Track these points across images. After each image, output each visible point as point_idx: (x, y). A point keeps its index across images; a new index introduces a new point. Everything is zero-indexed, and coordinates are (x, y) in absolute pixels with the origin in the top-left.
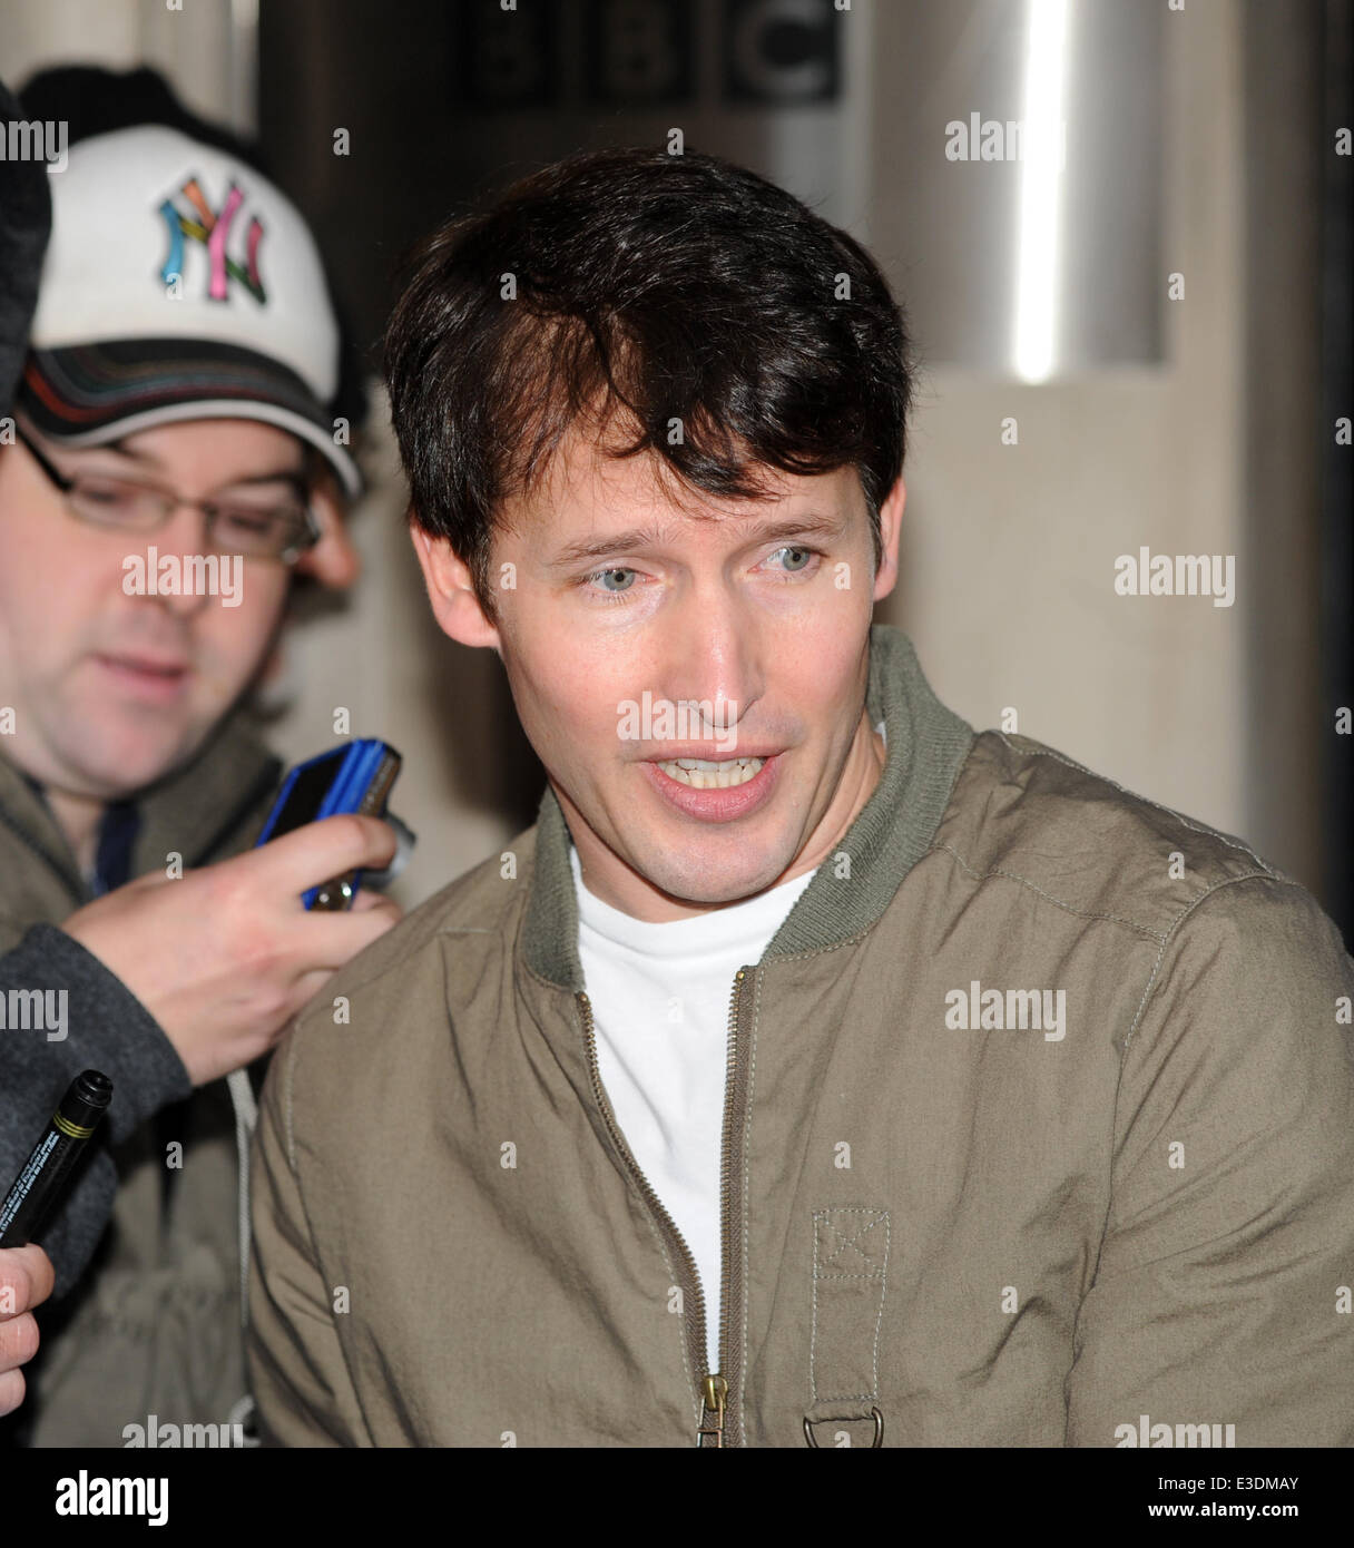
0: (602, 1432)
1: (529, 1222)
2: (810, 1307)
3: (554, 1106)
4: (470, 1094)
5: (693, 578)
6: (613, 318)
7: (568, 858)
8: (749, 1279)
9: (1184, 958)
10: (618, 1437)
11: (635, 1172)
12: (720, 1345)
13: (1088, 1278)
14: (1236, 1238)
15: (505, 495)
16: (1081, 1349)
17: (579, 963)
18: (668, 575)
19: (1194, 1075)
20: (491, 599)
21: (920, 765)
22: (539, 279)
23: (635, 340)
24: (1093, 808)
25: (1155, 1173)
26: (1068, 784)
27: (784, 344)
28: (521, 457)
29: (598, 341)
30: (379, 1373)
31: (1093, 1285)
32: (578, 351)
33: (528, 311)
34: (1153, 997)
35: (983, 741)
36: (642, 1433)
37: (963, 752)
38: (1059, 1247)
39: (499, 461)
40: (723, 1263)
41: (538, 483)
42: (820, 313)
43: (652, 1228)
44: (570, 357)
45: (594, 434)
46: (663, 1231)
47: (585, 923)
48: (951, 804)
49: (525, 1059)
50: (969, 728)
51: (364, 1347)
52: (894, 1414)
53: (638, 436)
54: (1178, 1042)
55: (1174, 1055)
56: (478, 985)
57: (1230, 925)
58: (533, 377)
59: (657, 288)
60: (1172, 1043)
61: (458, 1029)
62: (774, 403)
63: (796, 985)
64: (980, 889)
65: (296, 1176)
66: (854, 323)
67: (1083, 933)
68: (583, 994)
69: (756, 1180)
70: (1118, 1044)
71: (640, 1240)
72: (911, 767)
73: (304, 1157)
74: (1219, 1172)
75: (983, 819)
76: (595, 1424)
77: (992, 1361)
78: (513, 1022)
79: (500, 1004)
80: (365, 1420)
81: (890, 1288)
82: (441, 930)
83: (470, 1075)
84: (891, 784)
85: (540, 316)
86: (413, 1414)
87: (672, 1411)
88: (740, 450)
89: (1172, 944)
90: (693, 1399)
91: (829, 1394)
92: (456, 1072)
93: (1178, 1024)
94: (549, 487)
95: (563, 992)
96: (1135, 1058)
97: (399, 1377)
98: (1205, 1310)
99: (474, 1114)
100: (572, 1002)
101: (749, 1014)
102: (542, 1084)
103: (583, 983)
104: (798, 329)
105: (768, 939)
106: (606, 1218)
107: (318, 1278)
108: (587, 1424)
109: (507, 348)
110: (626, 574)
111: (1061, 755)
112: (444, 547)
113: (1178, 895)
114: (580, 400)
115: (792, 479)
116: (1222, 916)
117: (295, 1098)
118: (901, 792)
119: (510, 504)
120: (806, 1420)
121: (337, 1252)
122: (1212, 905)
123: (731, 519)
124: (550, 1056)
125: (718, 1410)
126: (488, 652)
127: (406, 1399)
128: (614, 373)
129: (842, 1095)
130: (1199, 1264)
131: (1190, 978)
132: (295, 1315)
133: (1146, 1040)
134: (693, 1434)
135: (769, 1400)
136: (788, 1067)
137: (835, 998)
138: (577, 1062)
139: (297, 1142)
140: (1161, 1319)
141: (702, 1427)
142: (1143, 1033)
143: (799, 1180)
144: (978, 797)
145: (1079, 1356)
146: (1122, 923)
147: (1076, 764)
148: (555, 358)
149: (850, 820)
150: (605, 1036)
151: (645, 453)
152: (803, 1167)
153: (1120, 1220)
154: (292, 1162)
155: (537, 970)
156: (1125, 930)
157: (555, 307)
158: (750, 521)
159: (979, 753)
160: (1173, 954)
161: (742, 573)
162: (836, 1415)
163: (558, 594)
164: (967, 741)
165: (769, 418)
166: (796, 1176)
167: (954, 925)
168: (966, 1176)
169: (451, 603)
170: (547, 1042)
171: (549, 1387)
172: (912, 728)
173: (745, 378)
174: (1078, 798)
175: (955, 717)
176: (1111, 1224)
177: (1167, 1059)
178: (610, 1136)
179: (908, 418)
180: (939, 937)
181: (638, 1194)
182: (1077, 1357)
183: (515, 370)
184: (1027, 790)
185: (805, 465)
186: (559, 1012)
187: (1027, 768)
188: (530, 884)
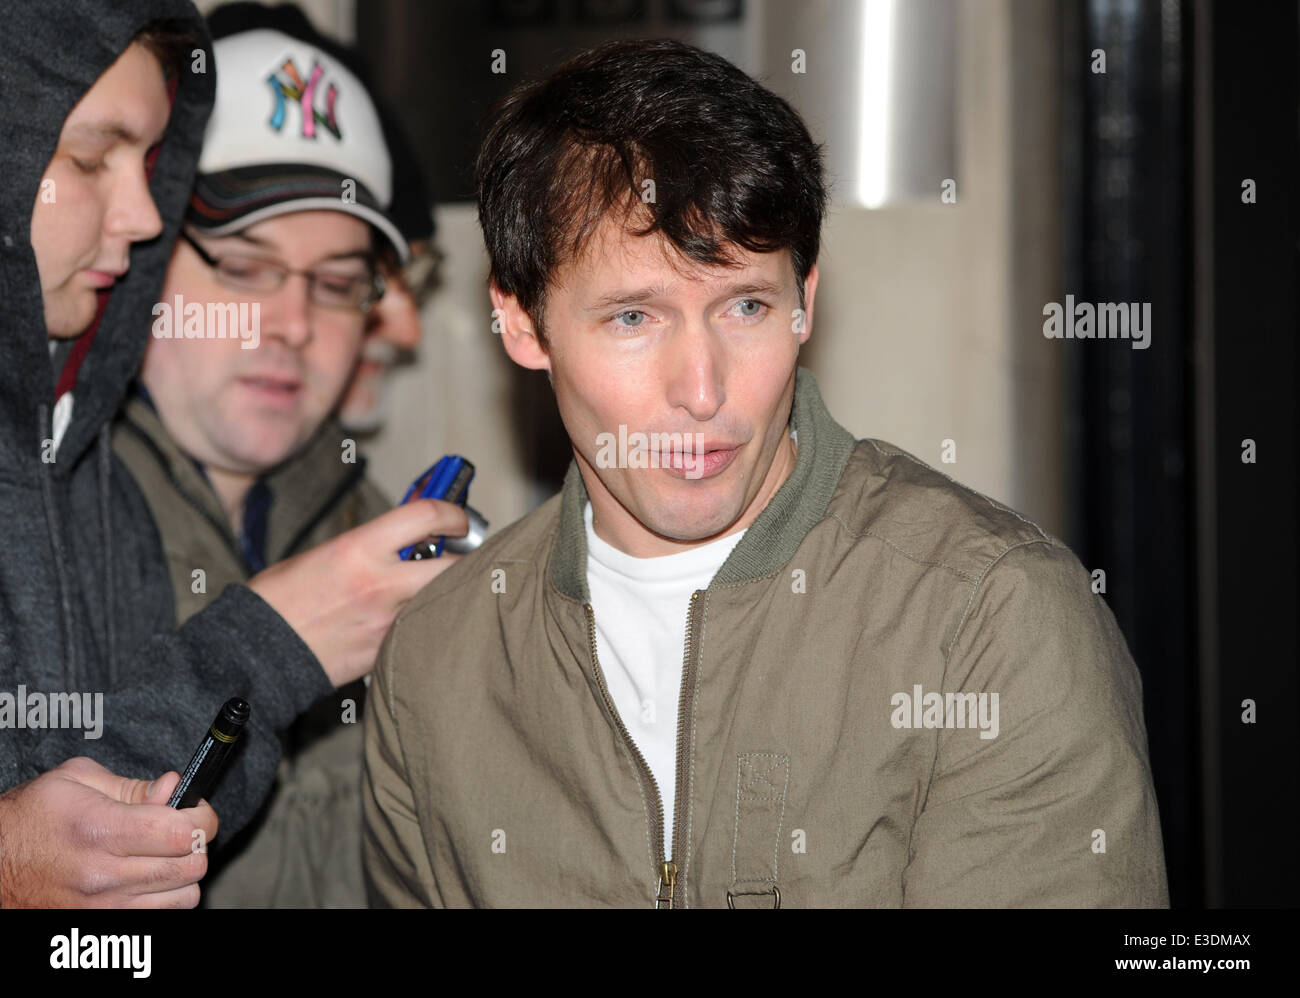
0: (594, 897)
1: (549, 756)
2: (735, 818)
3: (568, 680)
4: (512, 670)
5: (684, 321)
6: (635, 147)
7: (582, 514)
8: (693, 798)
9: (989, 596)
10: (604, 901)
11: (620, 724)
12: (673, 842)
13: (920, 804)
14: (1021, 782)
15: (558, 264)
16: (915, 853)
17: (587, 584)
18: (667, 318)
19: (995, 671)
20: (546, 334)
21: (818, 461)
22: (582, 121)
23: (648, 158)
24: (932, 493)
25: (968, 738)
26: (916, 475)
27: (747, 165)
28: (571, 238)
29: (624, 158)
30: (450, 855)
31: (923, 810)
32: (610, 166)
33: (576, 141)
34: (969, 619)
35: (861, 446)
36: (620, 899)
37: (847, 453)
38: (900, 784)
39: (555, 241)
40: (677, 787)
41: (582, 254)
42: (771, 145)
43: (630, 762)
44: (605, 171)
45: (621, 220)
46: (636, 763)
47: (594, 557)
48: (839, 487)
49: (549, 648)
50: (852, 437)
51: (439, 835)
52: (787, 892)
53: (650, 221)
54: (984, 651)
55: (982, 659)
56: (519, 597)
57: (1022, 574)
58: (579, 184)
59: (663, 126)
60: (981, 651)
61: (506, 627)
62: (740, 203)
63: (731, 604)
64: (855, 545)
65: (395, 722)
66: (792, 154)
67: (923, 575)
68: (589, 605)
69: (701, 733)
70: (944, 650)
71: (622, 770)
72: (813, 462)
73: (400, 709)
74: (1010, 737)
75: (860, 497)
76: (589, 892)
77: (854, 858)
78: (542, 621)
79: (534, 611)
80: (437, 886)
81: (788, 807)
82: (496, 560)
83: (512, 657)
84: (800, 472)
85: (584, 144)
86: (470, 881)
87: (641, 885)
88: (718, 232)
89: (982, 584)
90: (654, 877)
91: (745, 877)
92: (503, 655)
93: (984, 639)
94: (591, 257)
95: (576, 603)
96: (955, 660)
97: (462, 859)
98: (1000, 830)
99: (514, 684)
100: (581, 611)
101: (699, 622)
102: (560, 664)
103: (589, 597)
104: (756, 155)
105: (714, 573)
106: (600, 755)
107: (408, 790)
108: (584, 892)
109: (561, 166)
110: (637, 314)
111: (912, 456)
112: (513, 302)
113: (987, 552)
114: (612, 197)
115: (752, 255)
116: (1016, 567)
117: (395, 670)
118: (807, 477)
119: (561, 269)
120: (729, 894)
121: (422, 773)
122: (1009, 559)
123: (711, 279)
124: (566, 646)
125: (670, 885)
126: (542, 373)
127: (466, 872)
128: (635, 179)
129: (760, 678)
130: (996, 799)
131: (994, 607)
132: (391, 814)
133: (964, 646)
134: (654, 900)
135: (705, 878)
136: (725, 658)
137: (758, 612)
138: (584, 650)
139: (396, 699)
140: (970, 835)
141: (660, 896)
142: (961, 643)
143: (730, 734)
144: (856, 483)
145: (914, 858)
146: (951, 570)
147: (922, 462)
148: (594, 171)
149: (771, 496)
150: (603, 633)
151: (655, 234)
152: (732, 725)
153: (944, 768)
154: (393, 712)
155: (559, 589)
156: (951, 574)
157: (594, 139)
158: (723, 280)
159: (858, 454)
160: (982, 591)
161: (715, 318)
162: (749, 891)
163: (593, 330)
164: (851, 446)
165: (738, 212)
166: (727, 731)
167: (838, 567)
168: (841, 735)
169: (517, 340)
170: (564, 636)
171: (559, 867)
172: (815, 436)
173: (722, 185)
174: (922, 485)
175: (842, 429)
176: (937, 770)
177: (977, 661)
178: (603, 699)
179: (823, 221)
180: (828, 575)
181: (621, 739)
182: (911, 860)
183: (568, 180)
184: (889, 479)
185: (760, 246)
186: (573, 617)
187: (890, 465)
188: (556, 531)
